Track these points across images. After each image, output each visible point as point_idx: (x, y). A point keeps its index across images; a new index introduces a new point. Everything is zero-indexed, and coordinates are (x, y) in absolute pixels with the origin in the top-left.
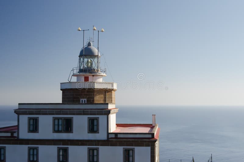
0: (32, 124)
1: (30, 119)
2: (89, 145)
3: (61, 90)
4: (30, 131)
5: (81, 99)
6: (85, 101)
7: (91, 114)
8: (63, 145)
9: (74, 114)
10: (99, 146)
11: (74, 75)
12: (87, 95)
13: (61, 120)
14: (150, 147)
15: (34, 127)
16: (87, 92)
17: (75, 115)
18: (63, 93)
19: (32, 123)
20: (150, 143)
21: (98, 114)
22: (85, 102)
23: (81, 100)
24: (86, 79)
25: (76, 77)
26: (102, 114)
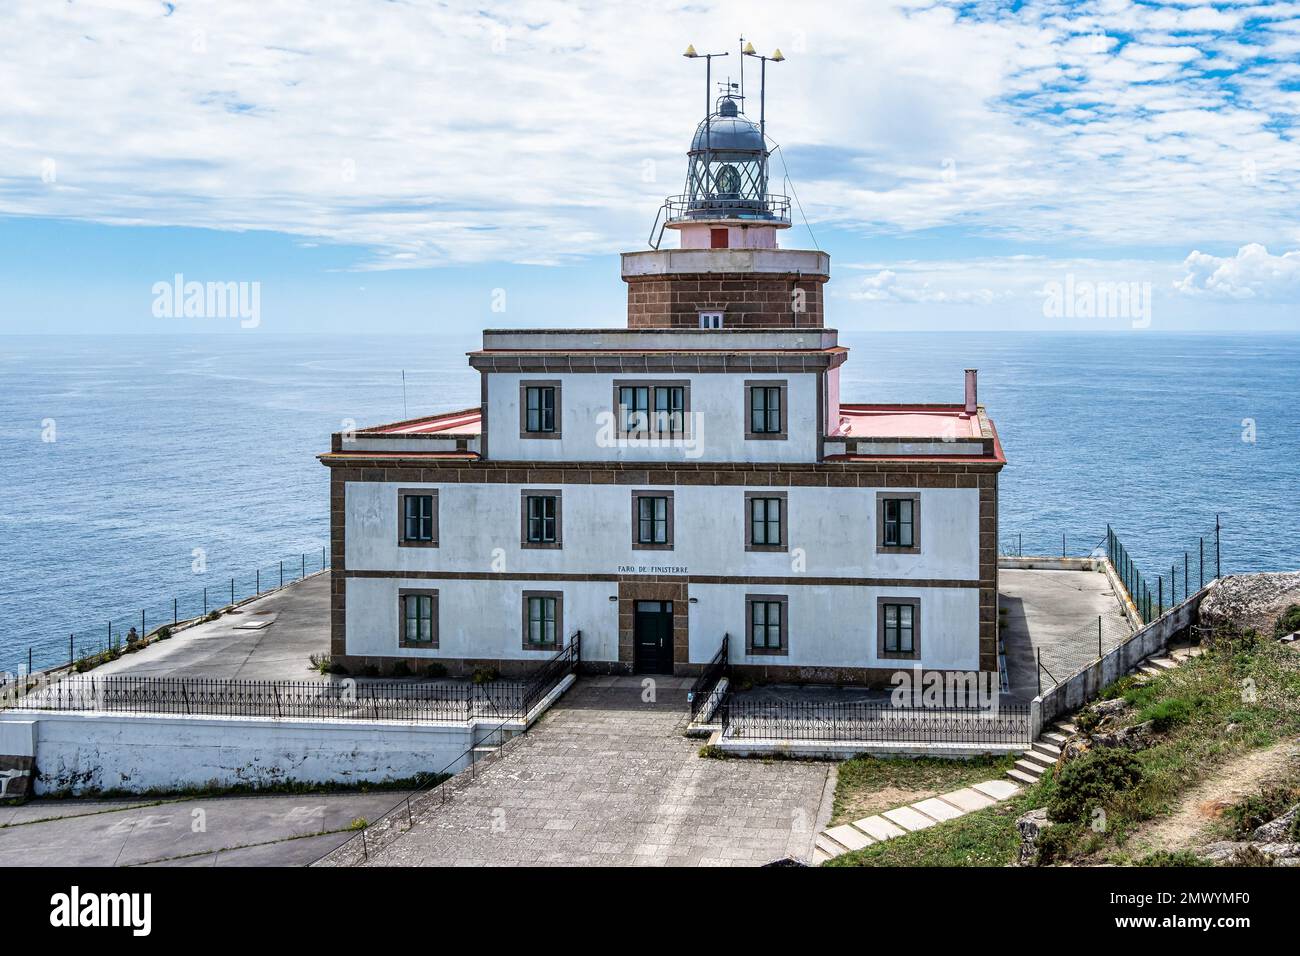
0: (537, 406)
1: (527, 388)
2: (748, 484)
3: (624, 278)
4: (528, 432)
5: (704, 312)
6: (716, 320)
7: (756, 370)
8: (651, 482)
9: (693, 369)
10: (787, 484)
11: (670, 225)
12: (724, 298)
13: (644, 392)
14: (977, 490)
15: (543, 415)
16: (723, 289)
17: (697, 371)
18: (631, 290)
19: (534, 403)
20: (978, 475)
21: (782, 370)
22: (716, 325)
23: (702, 316)
24: (720, 239)
25: (679, 231)
26: (797, 369)
